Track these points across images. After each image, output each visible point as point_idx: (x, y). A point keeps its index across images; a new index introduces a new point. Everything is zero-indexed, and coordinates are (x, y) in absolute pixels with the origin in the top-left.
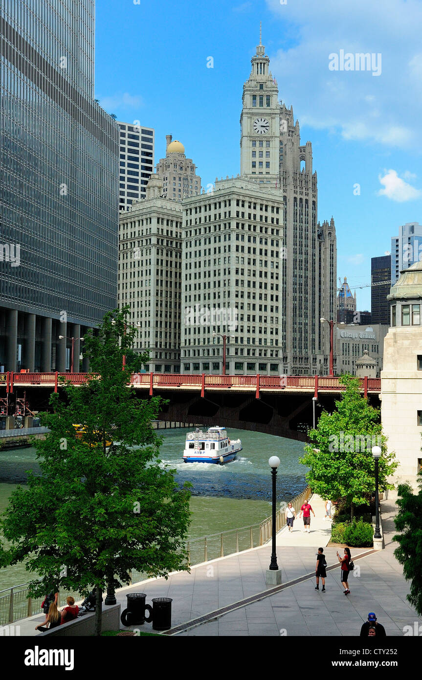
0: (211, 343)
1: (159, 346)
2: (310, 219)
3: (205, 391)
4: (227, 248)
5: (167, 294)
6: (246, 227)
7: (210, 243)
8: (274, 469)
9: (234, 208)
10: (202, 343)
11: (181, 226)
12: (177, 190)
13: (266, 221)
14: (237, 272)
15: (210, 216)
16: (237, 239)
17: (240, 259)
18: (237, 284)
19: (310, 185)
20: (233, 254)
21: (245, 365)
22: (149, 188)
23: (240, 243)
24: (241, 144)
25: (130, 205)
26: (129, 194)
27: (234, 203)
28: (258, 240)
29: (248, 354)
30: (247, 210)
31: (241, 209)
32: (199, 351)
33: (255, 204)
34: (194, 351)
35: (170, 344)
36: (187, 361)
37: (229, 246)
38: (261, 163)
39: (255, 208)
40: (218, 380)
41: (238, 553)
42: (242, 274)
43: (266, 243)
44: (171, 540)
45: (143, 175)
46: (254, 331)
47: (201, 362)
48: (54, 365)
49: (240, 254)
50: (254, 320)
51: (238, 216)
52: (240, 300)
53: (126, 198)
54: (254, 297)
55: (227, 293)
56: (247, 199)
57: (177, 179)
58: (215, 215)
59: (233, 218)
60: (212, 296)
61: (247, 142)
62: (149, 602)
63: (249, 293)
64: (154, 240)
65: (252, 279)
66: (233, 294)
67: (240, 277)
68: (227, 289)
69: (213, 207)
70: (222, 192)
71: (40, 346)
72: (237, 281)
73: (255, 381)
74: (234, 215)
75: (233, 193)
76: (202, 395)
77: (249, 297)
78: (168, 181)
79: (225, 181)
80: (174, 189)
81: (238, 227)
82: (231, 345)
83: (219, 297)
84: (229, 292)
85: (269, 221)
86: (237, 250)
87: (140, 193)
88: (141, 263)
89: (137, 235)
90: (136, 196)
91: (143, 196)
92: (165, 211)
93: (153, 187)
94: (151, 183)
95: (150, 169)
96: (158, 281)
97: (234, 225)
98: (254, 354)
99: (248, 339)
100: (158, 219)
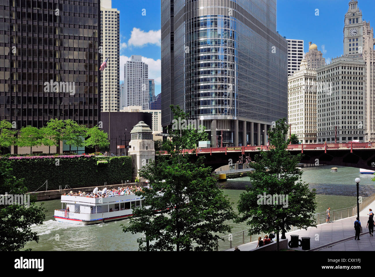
0: (331, 129)
1: (307, 132)
3: (327, 150)
4: (337, 88)
5: (310, 110)
6: (347, 78)
8: (358, 183)
9: (340, 70)
10: (326, 130)
11: (316, 80)
12: (314, 65)
13: (356, 74)
14: (342, 98)
15: (329, 75)
16: (342, 83)
17: (344, 92)
20: (340, 90)
21: (347, 138)
22: (301, 66)
23: (344, 85)
24: (344, 41)
25: (293, 74)
26: (293, 69)
27: (340, 68)
28: (352, 83)
29: (348, 133)
30: (347, 70)
31: (344, 70)
32: (325, 133)
33: (351, 67)
34: (323, 133)
35: (312, 131)
36: (319, 138)
37: (339, 87)
38: (353, 49)
39: (351, 69)
40: (333, 146)
41: (342, 219)
42: (345, 99)
43: (356, 84)
45: (299, 60)
46: (351, 123)
47: (326, 138)
48: (262, 142)
49: (344, 90)
50: (351, 118)
51: (342, 73)
52: (344, 110)
53: (291, 71)
54: (351, 108)
55: (338, 108)
57: (314, 60)
58: (332, 74)
59: (340, 74)
60: (331, 109)
61: (347, 41)
62: (300, 238)
63: (348, 107)
64: (304, 88)
65: (350, 100)
66: (340, 108)
67: (344, 100)
68: (338, 106)
69: (330, 70)
70: (335, 64)
71: (256, 135)
72: (342, 102)
73: (350, 145)
74: (340, 73)
75: (340, 63)
76: (325, 152)
77: (348, 108)
78: (310, 62)
79: (336, 59)
80: (313, 65)
81: (342, 78)
82: (340, 130)
83: (334, 109)
84: (339, 107)
85: (358, 74)
86: (342, 88)
87: (297, 68)
88: (298, 98)
89: (296, 86)
90: (296, 69)
91: (299, 69)
92: (308, 75)
93: (303, 65)
94: (302, 63)
95: (302, 57)
96: (306, 104)
97: (340, 77)
98: (351, 133)
99: (348, 127)
100: (306, 78)
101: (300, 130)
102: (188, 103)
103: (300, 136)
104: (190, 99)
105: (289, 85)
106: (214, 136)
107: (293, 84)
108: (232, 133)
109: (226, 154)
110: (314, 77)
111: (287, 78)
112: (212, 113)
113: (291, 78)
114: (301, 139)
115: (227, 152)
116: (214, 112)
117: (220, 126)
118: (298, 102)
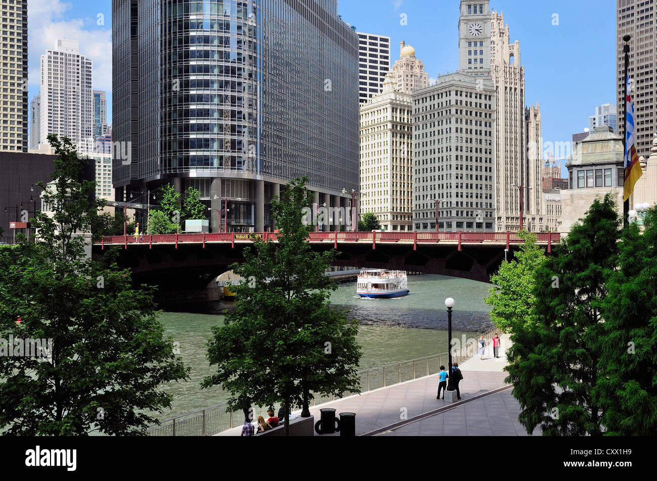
0: (437, 207)
1: (395, 210)
2: (518, 104)
3: (417, 245)
4: (448, 130)
5: (401, 169)
6: (464, 112)
7: (434, 126)
8: (450, 308)
9: (453, 98)
10: (429, 207)
11: (411, 113)
12: (409, 85)
13: (480, 107)
14: (457, 149)
15: (434, 105)
16: (457, 122)
17: (459, 139)
18: (457, 159)
19: (518, 76)
20: (453, 134)
21: (465, 224)
22: (385, 84)
23: (459, 126)
24: (459, 45)
25: (370, 99)
26: (371, 90)
27: (453, 93)
28: (474, 122)
29: (467, 215)
30: (464, 99)
31: (459, 98)
32: (427, 213)
33: (471, 93)
34: (423, 213)
35: (404, 208)
36: (417, 222)
37: (450, 128)
38: (476, 60)
39: (471, 97)
40: (428, 237)
42: (461, 151)
43: (480, 125)
44: (346, 367)
45: (382, 74)
46: (471, 197)
47: (429, 222)
49: (459, 135)
50: (471, 188)
51: (457, 103)
52: (459, 172)
53: (368, 93)
54: (471, 169)
55: (449, 167)
56: (464, 90)
57: (409, 76)
58: (438, 104)
59: (453, 106)
60: (437, 169)
61: (464, 44)
63: (467, 166)
64: (390, 126)
65: (469, 154)
66: (454, 167)
67: (459, 153)
68: (449, 163)
69: (436, 97)
70: (444, 85)
72: (457, 156)
73: (457, 236)
74: (453, 103)
75: (452, 85)
76: (415, 249)
77: (467, 169)
78: (402, 78)
79: (446, 76)
80: (407, 84)
81: (457, 113)
82: (453, 208)
83: (443, 169)
84: (450, 165)
85: (483, 106)
86: (457, 131)
87: (379, 88)
88: (379, 144)
89: (376, 122)
90: (376, 91)
91: (381, 91)
92: (398, 102)
93: (388, 83)
94: (387, 80)
95: (387, 69)
96: (393, 158)
97: (453, 111)
99: (467, 203)
100: (393, 109)
101: (383, 205)
102: (165, 143)
103: (383, 216)
104: (169, 135)
105: (363, 121)
106: (216, 209)
107: (370, 118)
108: (253, 206)
109: (232, 247)
110: (408, 107)
111: (358, 107)
112: (212, 164)
113: (367, 107)
114: (386, 223)
115: (236, 242)
116: (216, 162)
117: (228, 192)
118: (380, 152)
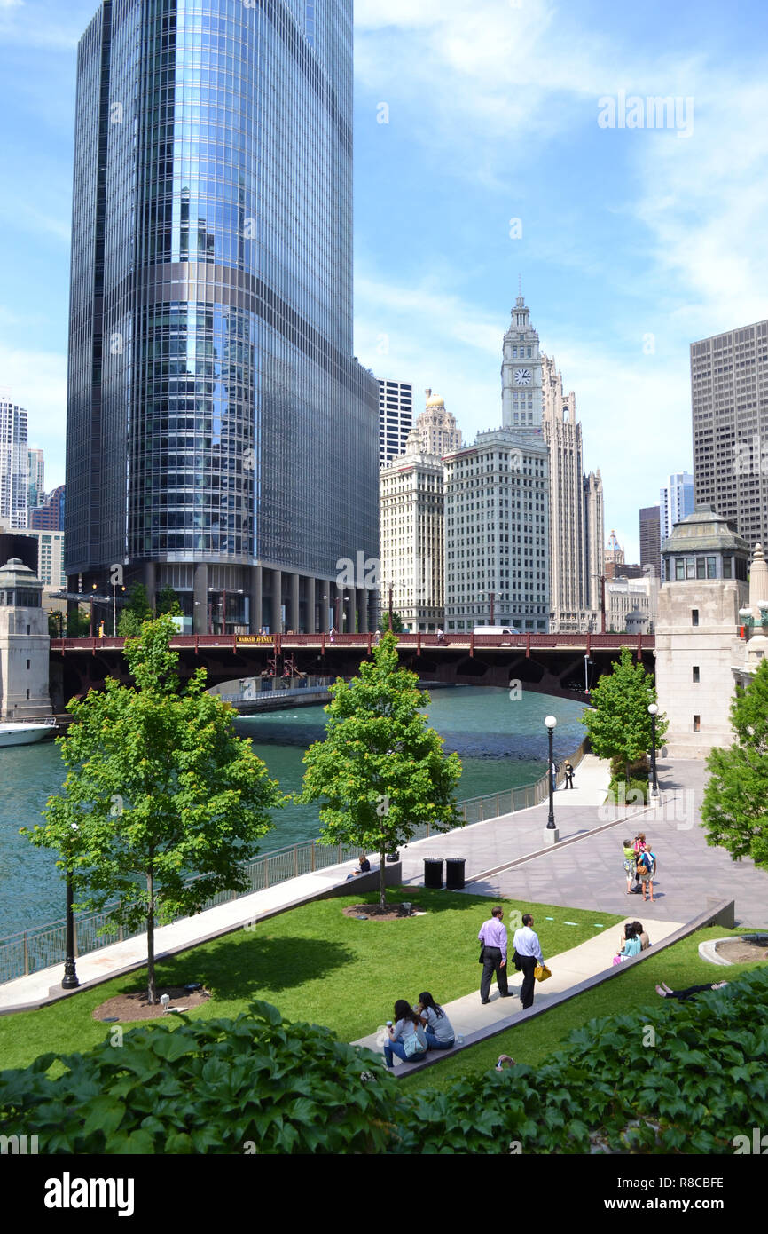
0: (476, 600)
1: (422, 605)
2: (575, 470)
3: (474, 650)
4: (490, 503)
6: (510, 481)
7: (472, 497)
8: (551, 729)
9: (496, 461)
10: (466, 601)
11: (442, 481)
12: (437, 444)
13: (530, 474)
14: (501, 527)
15: (472, 471)
16: (501, 493)
17: (504, 514)
18: (501, 539)
19: (574, 436)
20: (497, 508)
21: (512, 623)
22: (409, 443)
23: (504, 497)
24: (502, 396)
25: (390, 462)
26: (389, 450)
27: (496, 456)
28: (522, 493)
29: (514, 610)
31: (504, 462)
32: (463, 609)
34: (459, 609)
35: (434, 602)
36: (450, 620)
37: (493, 500)
38: (523, 418)
41: (514, 813)
42: (507, 529)
43: (530, 497)
45: (403, 430)
46: (519, 587)
47: (465, 619)
48: (318, 625)
49: (504, 508)
51: (501, 469)
52: (504, 555)
53: (385, 454)
54: (519, 553)
57: (437, 433)
58: (478, 469)
59: (496, 472)
61: (508, 395)
63: (514, 548)
64: (415, 497)
65: (517, 534)
66: (497, 550)
67: (504, 532)
68: (491, 545)
69: (475, 460)
70: (484, 445)
71: (304, 606)
72: (501, 536)
73: (525, 639)
74: (496, 468)
75: (495, 446)
76: (472, 655)
77: (514, 552)
78: (428, 436)
79: (487, 434)
80: (434, 444)
81: (501, 481)
82: (497, 601)
84: (493, 547)
85: (533, 473)
86: (501, 504)
87: (399, 448)
88: (402, 521)
89: (398, 491)
90: (396, 451)
91: (403, 452)
92: (426, 466)
93: (413, 442)
94: (411, 438)
95: (410, 424)
96: (420, 537)
97: (496, 479)
98: (520, 611)
99: (514, 595)
100: (419, 474)
101: (406, 598)
102: (136, 519)
103: (406, 613)
104: (140, 508)
105: (384, 489)
106: (201, 604)
107: (390, 486)
108: (247, 600)
109: (235, 653)
110: (437, 471)
111: (378, 471)
112: (196, 545)
113: (386, 472)
114: (409, 622)
115: (238, 646)
116: (201, 542)
117: (216, 582)
118: (402, 530)
